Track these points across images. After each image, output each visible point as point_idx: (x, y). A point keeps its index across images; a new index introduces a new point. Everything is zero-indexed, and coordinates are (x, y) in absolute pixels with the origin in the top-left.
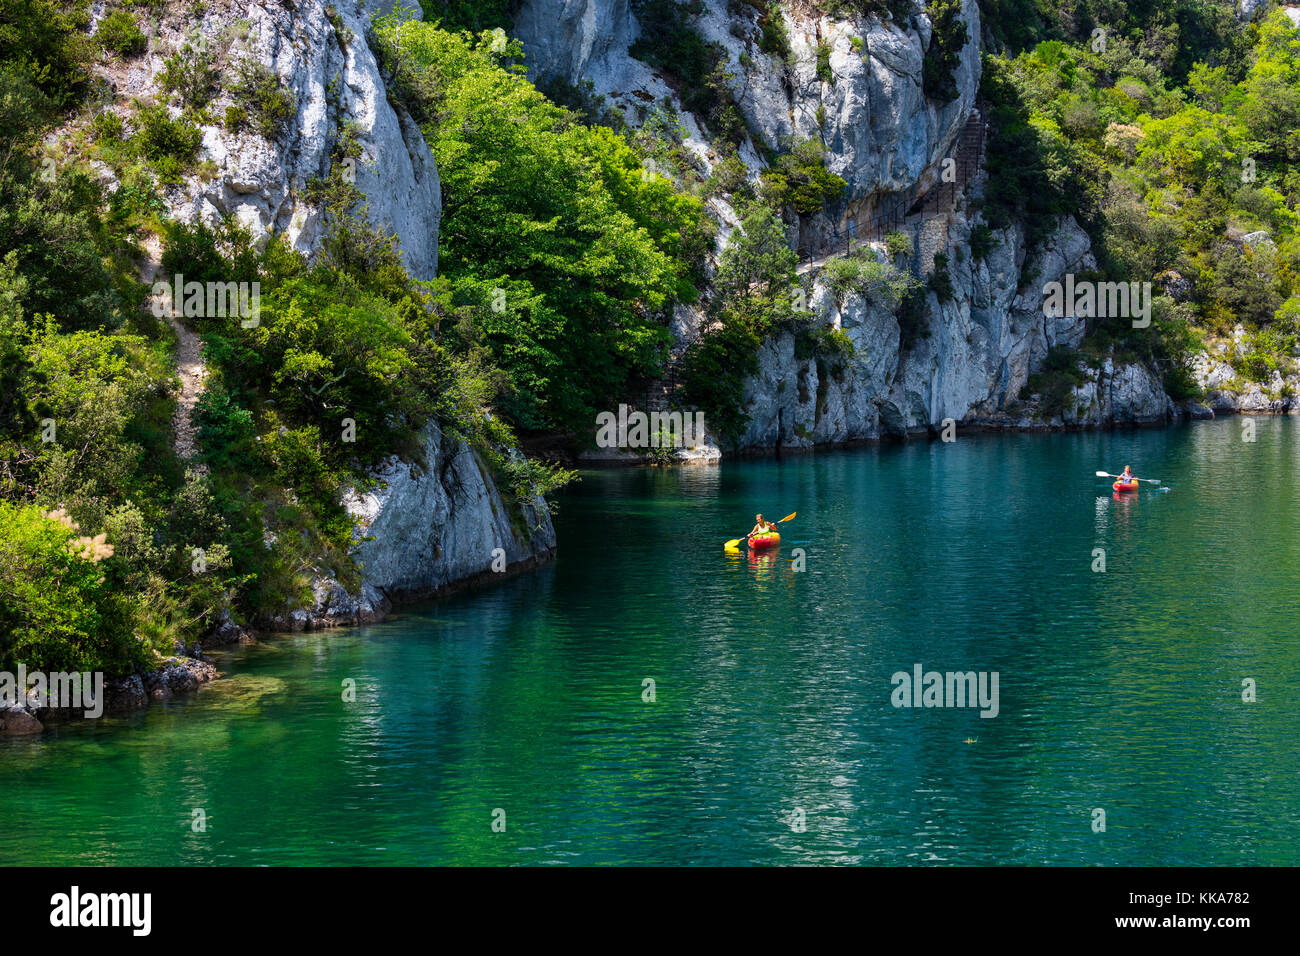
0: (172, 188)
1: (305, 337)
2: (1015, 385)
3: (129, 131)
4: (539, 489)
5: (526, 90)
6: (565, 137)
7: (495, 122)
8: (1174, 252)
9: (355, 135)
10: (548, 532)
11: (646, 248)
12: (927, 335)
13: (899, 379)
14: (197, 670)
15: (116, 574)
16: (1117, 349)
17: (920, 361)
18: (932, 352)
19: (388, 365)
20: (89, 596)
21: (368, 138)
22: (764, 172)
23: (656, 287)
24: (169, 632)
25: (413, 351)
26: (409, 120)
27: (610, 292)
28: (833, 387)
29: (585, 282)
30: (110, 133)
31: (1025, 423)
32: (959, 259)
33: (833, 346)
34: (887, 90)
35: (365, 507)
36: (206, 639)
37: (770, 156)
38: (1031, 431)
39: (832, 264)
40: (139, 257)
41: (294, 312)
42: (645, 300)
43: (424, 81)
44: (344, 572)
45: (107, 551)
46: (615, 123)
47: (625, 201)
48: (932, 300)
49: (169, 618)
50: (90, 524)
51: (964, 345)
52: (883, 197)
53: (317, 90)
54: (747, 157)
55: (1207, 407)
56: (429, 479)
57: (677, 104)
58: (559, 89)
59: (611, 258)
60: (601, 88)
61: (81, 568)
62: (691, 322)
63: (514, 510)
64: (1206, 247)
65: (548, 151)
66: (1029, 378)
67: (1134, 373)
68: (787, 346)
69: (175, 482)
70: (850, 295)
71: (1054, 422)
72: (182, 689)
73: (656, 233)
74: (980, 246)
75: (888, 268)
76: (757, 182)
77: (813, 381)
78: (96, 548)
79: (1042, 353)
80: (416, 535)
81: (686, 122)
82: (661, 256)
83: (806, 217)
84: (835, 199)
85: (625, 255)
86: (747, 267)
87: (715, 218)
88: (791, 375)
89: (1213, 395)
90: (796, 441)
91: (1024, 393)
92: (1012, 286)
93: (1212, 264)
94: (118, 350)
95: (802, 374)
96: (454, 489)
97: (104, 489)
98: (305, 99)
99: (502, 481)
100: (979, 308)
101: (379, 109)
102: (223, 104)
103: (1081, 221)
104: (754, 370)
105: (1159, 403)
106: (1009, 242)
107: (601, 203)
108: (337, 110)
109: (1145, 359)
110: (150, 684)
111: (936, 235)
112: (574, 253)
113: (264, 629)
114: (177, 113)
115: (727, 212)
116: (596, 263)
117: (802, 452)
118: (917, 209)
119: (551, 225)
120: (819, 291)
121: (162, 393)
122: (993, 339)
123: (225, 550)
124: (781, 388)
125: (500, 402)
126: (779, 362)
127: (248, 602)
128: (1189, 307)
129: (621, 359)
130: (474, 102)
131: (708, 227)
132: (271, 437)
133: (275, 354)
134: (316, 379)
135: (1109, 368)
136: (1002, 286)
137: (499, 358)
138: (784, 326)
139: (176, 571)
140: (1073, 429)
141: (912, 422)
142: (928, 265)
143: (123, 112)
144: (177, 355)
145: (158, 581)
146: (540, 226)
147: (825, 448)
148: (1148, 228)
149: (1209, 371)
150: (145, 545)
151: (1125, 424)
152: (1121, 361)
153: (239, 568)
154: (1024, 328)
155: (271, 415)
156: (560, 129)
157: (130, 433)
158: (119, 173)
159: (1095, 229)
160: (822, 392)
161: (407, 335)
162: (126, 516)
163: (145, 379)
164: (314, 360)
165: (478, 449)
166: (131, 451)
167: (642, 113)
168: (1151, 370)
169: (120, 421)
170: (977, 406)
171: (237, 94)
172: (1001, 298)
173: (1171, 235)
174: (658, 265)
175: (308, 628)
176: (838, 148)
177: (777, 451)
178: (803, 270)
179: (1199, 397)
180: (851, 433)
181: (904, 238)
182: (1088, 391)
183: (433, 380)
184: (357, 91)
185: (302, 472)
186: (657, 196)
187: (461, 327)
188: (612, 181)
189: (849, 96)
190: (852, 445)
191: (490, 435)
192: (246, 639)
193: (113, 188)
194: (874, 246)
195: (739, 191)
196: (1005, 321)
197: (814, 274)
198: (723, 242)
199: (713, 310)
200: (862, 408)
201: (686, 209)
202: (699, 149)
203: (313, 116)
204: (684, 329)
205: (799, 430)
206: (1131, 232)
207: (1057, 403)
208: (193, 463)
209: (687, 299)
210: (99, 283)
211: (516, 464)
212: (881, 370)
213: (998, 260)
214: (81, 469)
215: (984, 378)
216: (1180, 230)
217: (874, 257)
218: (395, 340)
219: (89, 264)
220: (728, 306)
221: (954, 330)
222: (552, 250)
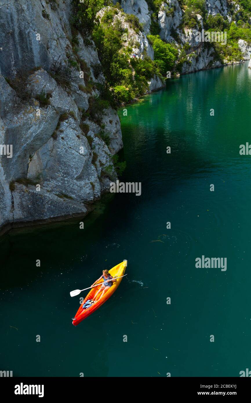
0: (130, 55)
1: (143, 68)
2: (207, 65)
3: (126, 49)
4: (164, 80)
5: (161, 41)
6: (165, 45)
7: (158, 44)
8: (222, 49)
9: (146, 47)
10: (165, 83)
11: (173, 55)
12: (198, 61)
13: (196, 65)
14: (137, 99)
15: (129, 91)
16: (217, 60)
17: (198, 63)
18: (199, 62)
19: (151, 69)
20: (127, 93)
21: (147, 47)
22: (183, 46)
23: (174, 59)
24: (134, 96)
25: (153, 68)
26: (151, 45)
27: (169, 60)
28: (190, 67)
29: (167, 59)
30: (124, 50)
31: (208, 68)
32: (202, 53)
33: (190, 63)
34: (195, 36)
35: (149, 83)
36: (137, 96)
37: (183, 44)
38: (208, 69)
39: (189, 55)
40: (128, 62)
41: (142, 65)
42: (172, 60)
43: (152, 42)
44: (148, 90)
45: (128, 89)
46: (169, 43)
47: (170, 51)
48: (199, 57)
49: (134, 95)
50: (127, 87)
51: (202, 61)
52: (194, 47)
53: (142, 43)
54: (181, 45)
55: (225, 65)
56: (155, 80)
57: (175, 40)
58: (164, 40)
59: (169, 57)
60: (168, 40)
61: (126, 91)
62: (177, 62)
63: (162, 82)
64: (225, 48)
65: (163, 47)
66: (208, 64)
67: (218, 62)
68: (186, 63)
69: (133, 82)
70: (191, 57)
71: (210, 68)
72: (135, 101)
73: (173, 53)
74: (203, 51)
75: (195, 54)
76: (182, 47)
77: (188, 66)
78: (127, 89)
79: (209, 61)
80: (154, 85)
81: (176, 42)
82: (174, 56)
83: (187, 50)
84: (190, 48)
85: (171, 56)
86: (182, 56)
87: (179, 51)
88: (186, 66)
89: (226, 63)
90: (187, 73)
91: (208, 65)
92: (207, 55)
93: (226, 50)
94: (127, 71)
95: (187, 66)
96: (157, 80)
97: (127, 84)
98: (141, 44)
99: (161, 79)
100: (203, 57)
101: (148, 45)
102: (134, 46)
103: (213, 47)
104: (183, 66)
105: (220, 65)
106: (206, 50)
107: (168, 51)
108: (144, 45)
109: (219, 60)
110: (133, 101)
111: (199, 50)
112: (166, 57)
113: (142, 95)
114: (130, 47)
115: (180, 51)
116: (168, 57)
117: (187, 74)
118: (197, 48)
119: (164, 54)
120: (188, 58)
121: (131, 74)
122: (205, 60)
123: (138, 88)
124: (185, 67)
125: (161, 72)
126: (185, 65)
127: (140, 93)
128: (223, 55)
129: (171, 66)
130: (156, 42)
131: (178, 52)
132: (141, 78)
133: (141, 70)
134: (144, 71)
135: (216, 62)
136: (206, 55)
137: (160, 68)
138: (185, 61)
139: (134, 90)
140: (212, 68)
141: (197, 69)
142: (199, 54)
143: (125, 48)
144: (132, 71)
145: (133, 91)
146: (163, 54)
147: (189, 73)
148: (219, 47)
149: (225, 61)
150: (131, 88)
151: (217, 67)
152: (217, 61)
153: (139, 90)
154: (208, 59)
155: (141, 75)
156: (164, 44)
157: (129, 78)
158: (125, 54)
159: (214, 48)
160: (189, 68)
161: (152, 66)
162: (130, 86)
163: (130, 73)
164: (144, 70)
165: (159, 76)
166: (129, 80)
167: (171, 42)
168: (220, 62)
169: (128, 77)
170: (203, 67)
171: (135, 44)
172: (206, 56)
173: (222, 47)
174: (174, 57)
175: (145, 94)
176: (190, 43)
177: (185, 74)
178: (187, 56)
179: (224, 64)
180: (192, 71)
181: (196, 51)
182: (214, 64)
183: (154, 70)
184: (146, 43)
185: (144, 80)
186: (173, 50)
187: (156, 65)
188: (169, 49)
189: (191, 37)
190: (192, 72)
191: (160, 75)
192: (140, 96)
193: (125, 55)
194: (193, 52)
195: (181, 48)
196: (206, 58)
197: (188, 56)
198: (179, 54)
199: (179, 61)
200: (192, 69)
201: (176, 51)
202: (177, 45)
203: (142, 46)
204: (176, 63)
205: (187, 71)
206: (218, 48)
207: (211, 66)
208: (134, 80)
209: (176, 60)
210: (125, 65)
211: (162, 78)
212: (194, 65)
213: (205, 52)
214: (125, 82)
215: (204, 64)
216: (223, 47)
217: (193, 53)
218: (151, 67)
219: (124, 63)
220: (180, 60)
221: (201, 60)
222: (164, 57)
